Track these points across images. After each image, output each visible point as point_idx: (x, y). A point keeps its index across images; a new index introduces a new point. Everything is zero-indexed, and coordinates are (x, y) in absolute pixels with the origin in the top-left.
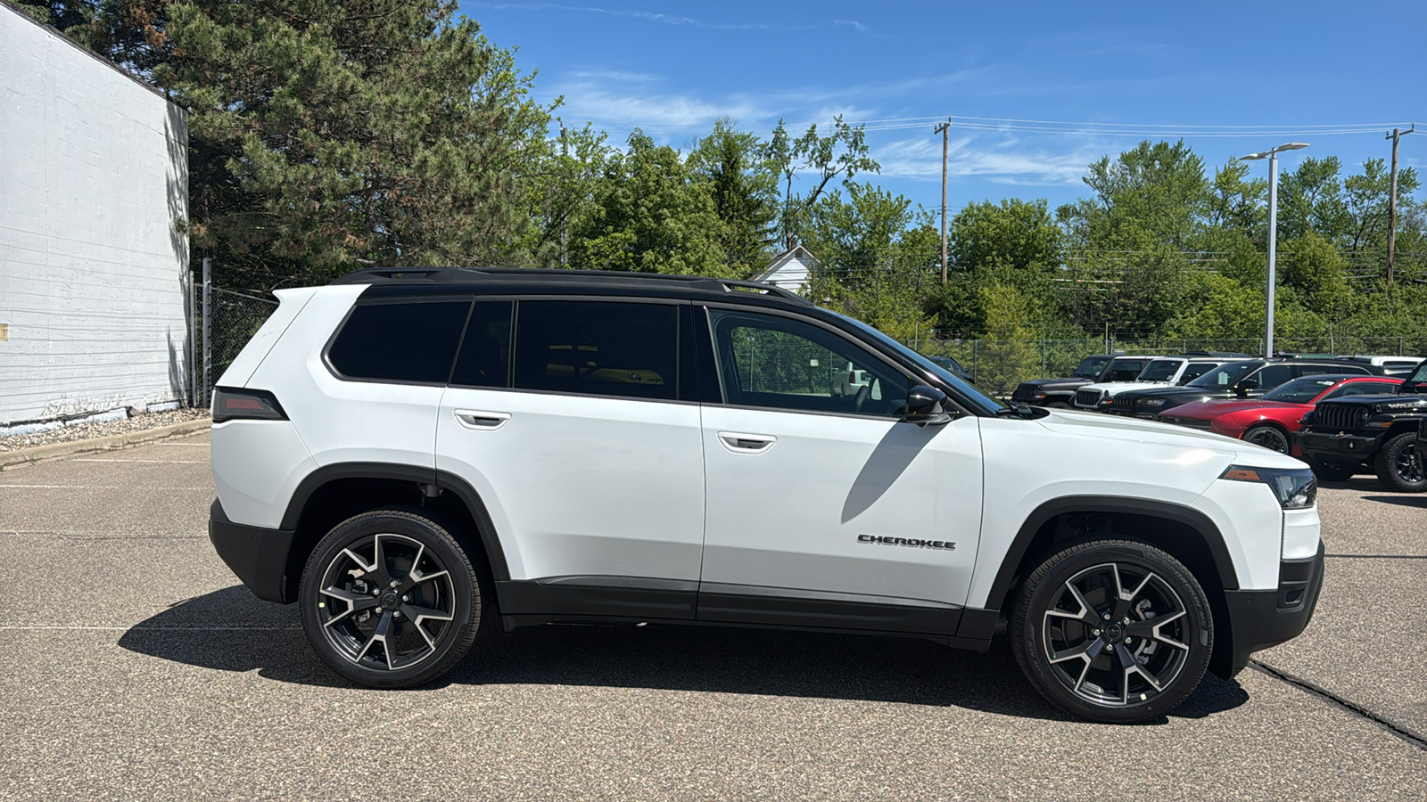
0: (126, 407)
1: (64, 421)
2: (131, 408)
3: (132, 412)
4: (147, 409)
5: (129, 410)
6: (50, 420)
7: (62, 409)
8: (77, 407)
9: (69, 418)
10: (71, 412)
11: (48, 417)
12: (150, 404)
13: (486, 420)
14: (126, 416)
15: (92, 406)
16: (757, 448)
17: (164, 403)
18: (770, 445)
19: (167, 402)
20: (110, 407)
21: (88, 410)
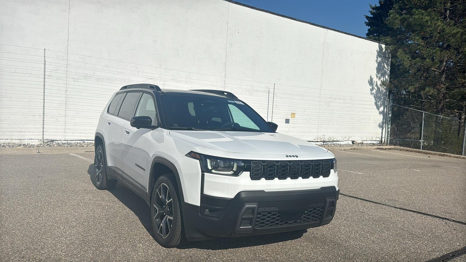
0: (352, 141)
1: (324, 142)
2: (354, 141)
3: (354, 142)
4: (362, 142)
5: (353, 142)
6: (318, 142)
7: (323, 139)
8: (330, 139)
9: (326, 142)
10: (327, 140)
11: (317, 141)
12: (364, 141)
13: (109, 124)
14: (352, 144)
15: (336, 139)
16: (128, 134)
17: (371, 141)
18: (130, 133)
19: (372, 141)
20: (344, 140)
21: (334, 140)
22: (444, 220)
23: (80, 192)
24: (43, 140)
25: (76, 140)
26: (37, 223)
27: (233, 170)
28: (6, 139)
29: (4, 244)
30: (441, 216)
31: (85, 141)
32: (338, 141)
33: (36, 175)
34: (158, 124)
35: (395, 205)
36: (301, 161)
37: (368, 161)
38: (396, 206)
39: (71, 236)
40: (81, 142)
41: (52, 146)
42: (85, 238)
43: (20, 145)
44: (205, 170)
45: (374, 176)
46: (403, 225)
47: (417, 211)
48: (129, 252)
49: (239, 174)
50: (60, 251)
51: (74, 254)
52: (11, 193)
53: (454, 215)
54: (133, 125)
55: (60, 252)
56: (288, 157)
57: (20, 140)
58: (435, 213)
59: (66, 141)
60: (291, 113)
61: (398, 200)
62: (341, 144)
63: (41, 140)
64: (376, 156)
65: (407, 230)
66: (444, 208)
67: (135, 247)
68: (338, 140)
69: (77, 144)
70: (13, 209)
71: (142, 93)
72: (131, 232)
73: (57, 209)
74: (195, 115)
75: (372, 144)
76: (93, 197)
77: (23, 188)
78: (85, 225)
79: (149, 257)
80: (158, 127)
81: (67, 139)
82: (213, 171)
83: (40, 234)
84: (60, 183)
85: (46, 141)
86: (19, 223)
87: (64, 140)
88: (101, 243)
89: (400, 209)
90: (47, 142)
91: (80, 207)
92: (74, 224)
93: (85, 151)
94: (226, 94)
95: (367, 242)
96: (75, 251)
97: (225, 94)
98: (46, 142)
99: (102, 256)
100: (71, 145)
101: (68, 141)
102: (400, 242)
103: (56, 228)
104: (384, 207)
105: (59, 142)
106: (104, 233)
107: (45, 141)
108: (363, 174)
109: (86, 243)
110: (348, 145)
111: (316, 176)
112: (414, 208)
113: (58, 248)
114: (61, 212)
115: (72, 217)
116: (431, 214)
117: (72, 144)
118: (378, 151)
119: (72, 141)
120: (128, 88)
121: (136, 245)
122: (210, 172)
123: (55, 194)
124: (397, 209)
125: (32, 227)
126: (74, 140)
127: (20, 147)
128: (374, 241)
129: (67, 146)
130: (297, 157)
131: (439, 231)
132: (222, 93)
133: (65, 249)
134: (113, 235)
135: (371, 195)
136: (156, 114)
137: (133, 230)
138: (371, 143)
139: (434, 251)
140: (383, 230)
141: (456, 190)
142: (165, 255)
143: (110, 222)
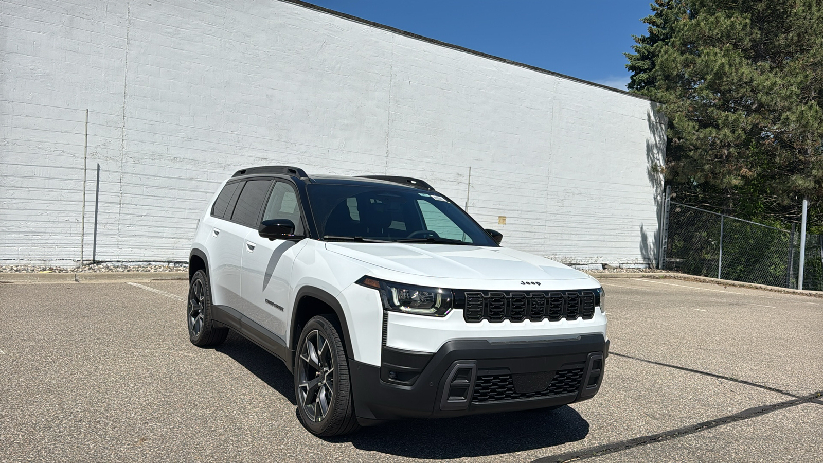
0: (602, 264)
2: (606, 264)
3: (606, 267)
4: (620, 266)
5: (604, 266)
8: (564, 260)
12: (623, 264)
13: (217, 233)
14: (602, 268)
15: (575, 261)
16: (252, 250)
17: (635, 264)
18: (255, 249)
19: (637, 264)
20: (590, 262)
21: (573, 262)
22: (719, 379)
23: (153, 337)
24: (81, 262)
25: (136, 262)
26: (93, 379)
27: (436, 306)
28: (21, 259)
29: (50, 405)
30: (717, 374)
31: (152, 263)
32: (579, 265)
33: (78, 314)
34: (305, 233)
35: (648, 358)
36: (547, 292)
37: (623, 296)
38: (650, 360)
39: (147, 395)
40: (145, 263)
41: (98, 271)
42: (168, 398)
43: (44, 270)
44: (389, 306)
45: (626, 318)
46: (653, 385)
47: (681, 366)
48: (235, 415)
49: (446, 313)
50: (134, 413)
51: (155, 418)
52: (44, 339)
53: (738, 372)
54: (263, 234)
55: (133, 415)
56: (524, 284)
57: (43, 261)
58: (708, 369)
59: (120, 262)
60: (499, 217)
61: (657, 352)
62: (584, 268)
63: (78, 261)
64: (639, 288)
65: (658, 391)
66: (727, 363)
67: (244, 409)
68: (578, 262)
69: (138, 268)
70: (52, 360)
71: (274, 181)
72: (237, 390)
73: (120, 361)
74: (359, 219)
75: (637, 269)
76: (174, 345)
77: (61, 332)
78: (167, 382)
79: (265, 421)
80: (305, 237)
81: (122, 260)
82: (403, 308)
83: (100, 393)
84: (119, 326)
85: (87, 262)
86: (66, 378)
87: (116, 260)
88: (192, 404)
89: (656, 363)
90: (89, 264)
91: (155, 358)
92: (149, 380)
93: (153, 278)
94: (415, 182)
95: (591, 405)
96: (156, 414)
97: (413, 182)
98: (86, 265)
99: (196, 420)
100: (128, 269)
101: (123, 263)
102: (642, 406)
103: (123, 385)
104: (631, 360)
105: (109, 264)
106: (195, 392)
107: (85, 262)
108: (610, 314)
109: (170, 404)
110: (596, 271)
111: (571, 316)
112: (677, 363)
113: (130, 410)
114: (127, 365)
115: (145, 371)
116: (703, 371)
117: (130, 268)
118: (645, 280)
119: (130, 262)
120: (247, 174)
121: (245, 406)
122: (396, 309)
123: (113, 340)
124: (651, 364)
125: (86, 383)
126: (133, 262)
127: (45, 272)
128: (601, 404)
129: (122, 270)
130: (539, 284)
131: (707, 393)
132: (408, 180)
133: (141, 412)
134: (210, 394)
135: (614, 345)
136: (301, 216)
137: (240, 389)
138: (634, 268)
139: (690, 417)
140: (620, 391)
141: (756, 339)
142: (288, 419)
143: (204, 379)
